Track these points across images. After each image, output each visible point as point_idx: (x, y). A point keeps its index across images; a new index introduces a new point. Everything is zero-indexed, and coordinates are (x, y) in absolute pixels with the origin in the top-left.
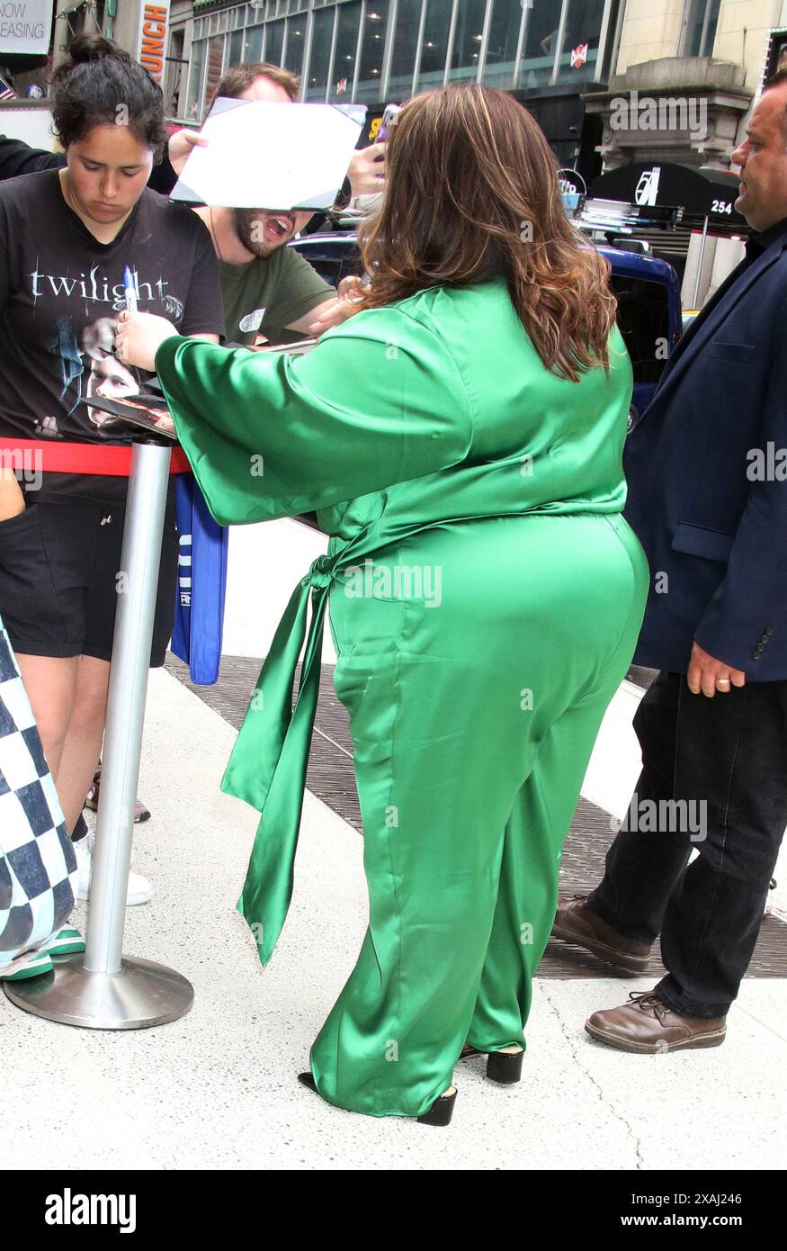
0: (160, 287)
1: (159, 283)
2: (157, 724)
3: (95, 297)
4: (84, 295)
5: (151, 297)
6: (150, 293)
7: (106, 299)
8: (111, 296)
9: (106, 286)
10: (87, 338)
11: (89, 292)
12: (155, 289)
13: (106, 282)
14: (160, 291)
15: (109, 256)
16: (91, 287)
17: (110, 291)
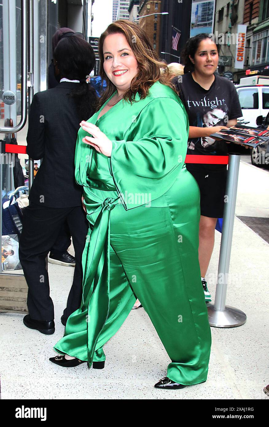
0: (223, 101)
1: (223, 100)
2: (239, 237)
3: (206, 105)
4: (203, 105)
5: (221, 105)
6: (221, 103)
7: (209, 106)
8: (210, 105)
9: (209, 102)
10: (205, 118)
11: (204, 105)
12: (222, 102)
13: (208, 100)
14: (224, 102)
15: (208, 93)
16: (205, 103)
17: (210, 103)
